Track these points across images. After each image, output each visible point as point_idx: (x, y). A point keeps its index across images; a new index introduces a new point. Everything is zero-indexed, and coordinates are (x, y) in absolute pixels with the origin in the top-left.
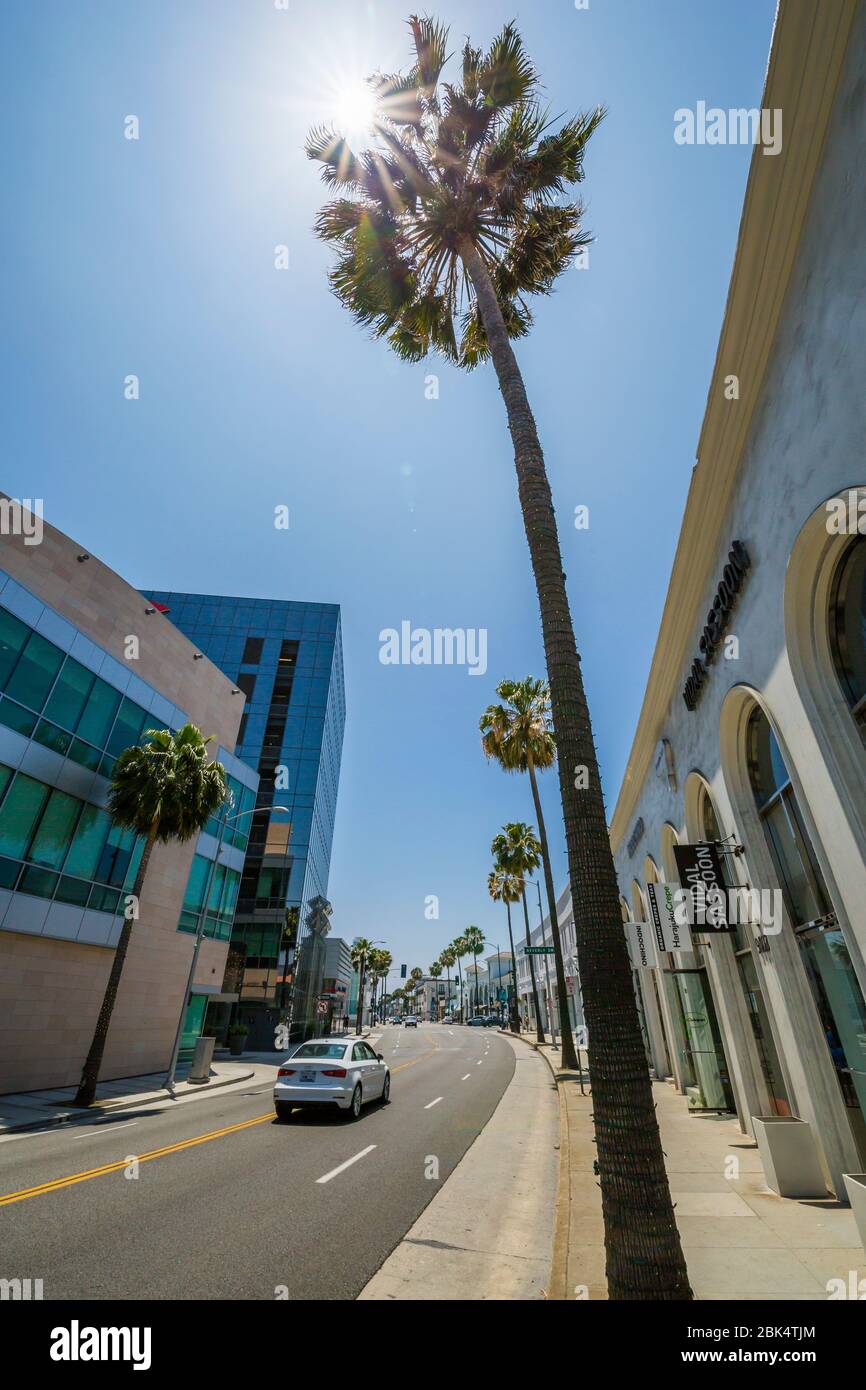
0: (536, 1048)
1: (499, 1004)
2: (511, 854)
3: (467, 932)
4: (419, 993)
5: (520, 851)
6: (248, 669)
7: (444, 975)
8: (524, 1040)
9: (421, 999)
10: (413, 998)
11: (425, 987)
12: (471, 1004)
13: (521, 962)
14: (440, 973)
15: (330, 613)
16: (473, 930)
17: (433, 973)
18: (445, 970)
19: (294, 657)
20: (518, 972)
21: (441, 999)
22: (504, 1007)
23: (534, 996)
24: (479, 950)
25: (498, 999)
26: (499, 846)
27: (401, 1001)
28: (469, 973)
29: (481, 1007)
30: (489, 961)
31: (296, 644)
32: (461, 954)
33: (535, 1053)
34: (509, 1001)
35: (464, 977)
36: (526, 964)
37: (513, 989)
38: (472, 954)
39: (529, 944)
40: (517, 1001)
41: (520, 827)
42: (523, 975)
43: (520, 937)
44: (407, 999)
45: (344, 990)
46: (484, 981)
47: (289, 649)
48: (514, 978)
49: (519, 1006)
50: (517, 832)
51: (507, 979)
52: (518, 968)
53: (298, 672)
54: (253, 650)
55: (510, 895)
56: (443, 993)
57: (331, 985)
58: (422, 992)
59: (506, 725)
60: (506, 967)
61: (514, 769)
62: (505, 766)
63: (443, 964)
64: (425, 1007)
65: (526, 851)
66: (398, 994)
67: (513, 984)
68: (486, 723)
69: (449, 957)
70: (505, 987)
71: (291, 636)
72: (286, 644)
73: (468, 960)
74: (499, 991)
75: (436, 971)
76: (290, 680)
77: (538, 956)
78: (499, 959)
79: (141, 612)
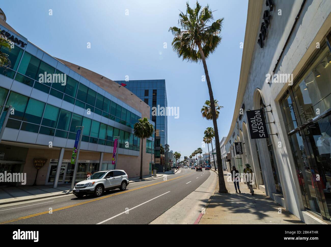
0: (215, 171)
1: (206, 164)
2: (208, 134)
3: (198, 149)
4: (187, 162)
5: (210, 133)
6: (146, 97)
7: (193, 158)
8: (212, 170)
9: (188, 163)
10: (186, 163)
11: (188, 160)
12: (200, 164)
13: (211, 155)
14: (192, 158)
15: (163, 82)
16: (200, 149)
17: (190, 157)
18: (193, 157)
19: (156, 93)
20: (210, 157)
21: (193, 163)
22: (207, 164)
23: (214, 162)
24: (201, 153)
25: (206, 163)
26: (206, 132)
27: (183, 163)
28: (199, 158)
29: (202, 164)
30: (203, 155)
31: (156, 90)
32: (197, 154)
33: (214, 172)
34: (208, 163)
35: (198, 158)
36: (212, 156)
37: (209, 161)
38: (199, 154)
39: (213, 152)
40: (210, 163)
41: (210, 128)
42: (212, 158)
43: (211, 150)
44: (184, 163)
45: (173, 161)
46: (202, 159)
47: (155, 91)
48: (210, 158)
49: (211, 164)
50: (210, 129)
51: (208, 159)
52: (210, 156)
53: (157, 97)
54: (147, 93)
55: (208, 142)
56: (192, 162)
57: (170, 161)
58: (188, 161)
59: (207, 110)
60: (207, 156)
61: (209, 120)
62: (207, 119)
63: (193, 156)
64: (189, 164)
65: (212, 133)
66: (182, 162)
67: (209, 159)
68: (203, 109)
69: (194, 154)
70: (207, 160)
71: (154, 89)
72: (154, 90)
73: (198, 155)
74: (206, 161)
75: (191, 157)
76: (156, 99)
77: (215, 155)
78: (206, 154)
79: (131, 95)
